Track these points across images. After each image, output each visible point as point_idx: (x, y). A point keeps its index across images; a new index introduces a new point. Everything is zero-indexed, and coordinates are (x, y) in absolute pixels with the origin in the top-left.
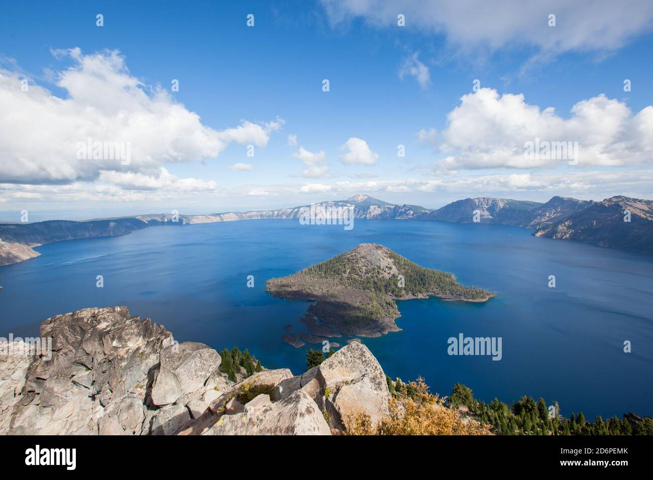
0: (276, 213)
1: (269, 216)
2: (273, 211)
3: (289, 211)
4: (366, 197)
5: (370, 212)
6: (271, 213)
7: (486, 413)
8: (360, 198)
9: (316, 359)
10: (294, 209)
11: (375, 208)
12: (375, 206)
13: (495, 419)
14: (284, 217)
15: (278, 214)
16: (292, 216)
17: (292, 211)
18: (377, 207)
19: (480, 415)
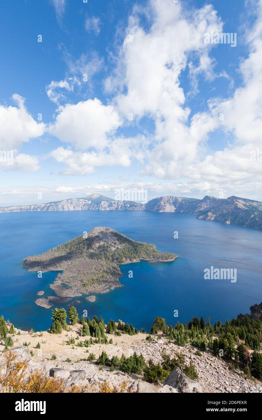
0: (32, 207)
1: (27, 209)
2: (30, 206)
3: (43, 205)
4: (99, 196)
5: (102, 206)
6: (29, 207)
7: (173, 332)
8: (95, 196)
9: (60, 316)
10: (47, 204)
11: (105, 203)
12: (105, 202)
13: (178, 336)
14: (39, 210)
15: (34, 208)
16: (45, 209)
17: (46, 206)
18: (106, 202)
19: (169, 335)
